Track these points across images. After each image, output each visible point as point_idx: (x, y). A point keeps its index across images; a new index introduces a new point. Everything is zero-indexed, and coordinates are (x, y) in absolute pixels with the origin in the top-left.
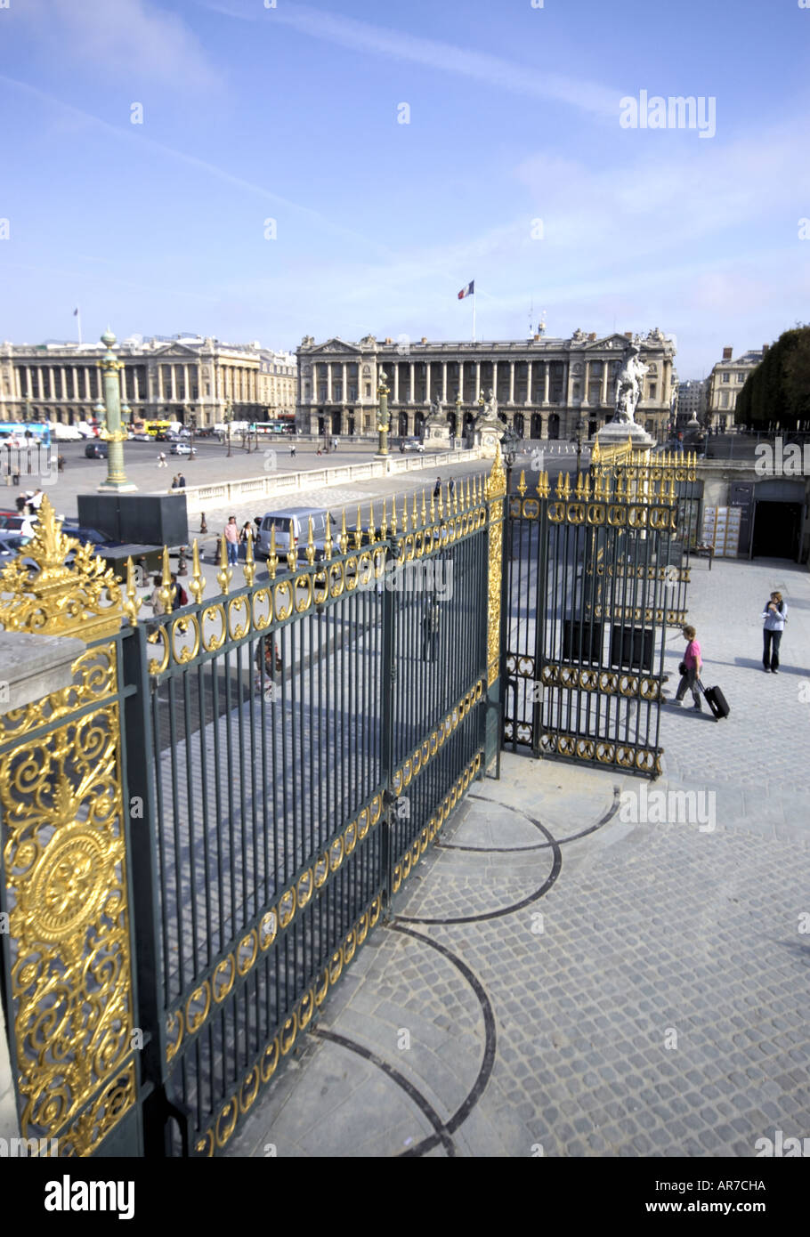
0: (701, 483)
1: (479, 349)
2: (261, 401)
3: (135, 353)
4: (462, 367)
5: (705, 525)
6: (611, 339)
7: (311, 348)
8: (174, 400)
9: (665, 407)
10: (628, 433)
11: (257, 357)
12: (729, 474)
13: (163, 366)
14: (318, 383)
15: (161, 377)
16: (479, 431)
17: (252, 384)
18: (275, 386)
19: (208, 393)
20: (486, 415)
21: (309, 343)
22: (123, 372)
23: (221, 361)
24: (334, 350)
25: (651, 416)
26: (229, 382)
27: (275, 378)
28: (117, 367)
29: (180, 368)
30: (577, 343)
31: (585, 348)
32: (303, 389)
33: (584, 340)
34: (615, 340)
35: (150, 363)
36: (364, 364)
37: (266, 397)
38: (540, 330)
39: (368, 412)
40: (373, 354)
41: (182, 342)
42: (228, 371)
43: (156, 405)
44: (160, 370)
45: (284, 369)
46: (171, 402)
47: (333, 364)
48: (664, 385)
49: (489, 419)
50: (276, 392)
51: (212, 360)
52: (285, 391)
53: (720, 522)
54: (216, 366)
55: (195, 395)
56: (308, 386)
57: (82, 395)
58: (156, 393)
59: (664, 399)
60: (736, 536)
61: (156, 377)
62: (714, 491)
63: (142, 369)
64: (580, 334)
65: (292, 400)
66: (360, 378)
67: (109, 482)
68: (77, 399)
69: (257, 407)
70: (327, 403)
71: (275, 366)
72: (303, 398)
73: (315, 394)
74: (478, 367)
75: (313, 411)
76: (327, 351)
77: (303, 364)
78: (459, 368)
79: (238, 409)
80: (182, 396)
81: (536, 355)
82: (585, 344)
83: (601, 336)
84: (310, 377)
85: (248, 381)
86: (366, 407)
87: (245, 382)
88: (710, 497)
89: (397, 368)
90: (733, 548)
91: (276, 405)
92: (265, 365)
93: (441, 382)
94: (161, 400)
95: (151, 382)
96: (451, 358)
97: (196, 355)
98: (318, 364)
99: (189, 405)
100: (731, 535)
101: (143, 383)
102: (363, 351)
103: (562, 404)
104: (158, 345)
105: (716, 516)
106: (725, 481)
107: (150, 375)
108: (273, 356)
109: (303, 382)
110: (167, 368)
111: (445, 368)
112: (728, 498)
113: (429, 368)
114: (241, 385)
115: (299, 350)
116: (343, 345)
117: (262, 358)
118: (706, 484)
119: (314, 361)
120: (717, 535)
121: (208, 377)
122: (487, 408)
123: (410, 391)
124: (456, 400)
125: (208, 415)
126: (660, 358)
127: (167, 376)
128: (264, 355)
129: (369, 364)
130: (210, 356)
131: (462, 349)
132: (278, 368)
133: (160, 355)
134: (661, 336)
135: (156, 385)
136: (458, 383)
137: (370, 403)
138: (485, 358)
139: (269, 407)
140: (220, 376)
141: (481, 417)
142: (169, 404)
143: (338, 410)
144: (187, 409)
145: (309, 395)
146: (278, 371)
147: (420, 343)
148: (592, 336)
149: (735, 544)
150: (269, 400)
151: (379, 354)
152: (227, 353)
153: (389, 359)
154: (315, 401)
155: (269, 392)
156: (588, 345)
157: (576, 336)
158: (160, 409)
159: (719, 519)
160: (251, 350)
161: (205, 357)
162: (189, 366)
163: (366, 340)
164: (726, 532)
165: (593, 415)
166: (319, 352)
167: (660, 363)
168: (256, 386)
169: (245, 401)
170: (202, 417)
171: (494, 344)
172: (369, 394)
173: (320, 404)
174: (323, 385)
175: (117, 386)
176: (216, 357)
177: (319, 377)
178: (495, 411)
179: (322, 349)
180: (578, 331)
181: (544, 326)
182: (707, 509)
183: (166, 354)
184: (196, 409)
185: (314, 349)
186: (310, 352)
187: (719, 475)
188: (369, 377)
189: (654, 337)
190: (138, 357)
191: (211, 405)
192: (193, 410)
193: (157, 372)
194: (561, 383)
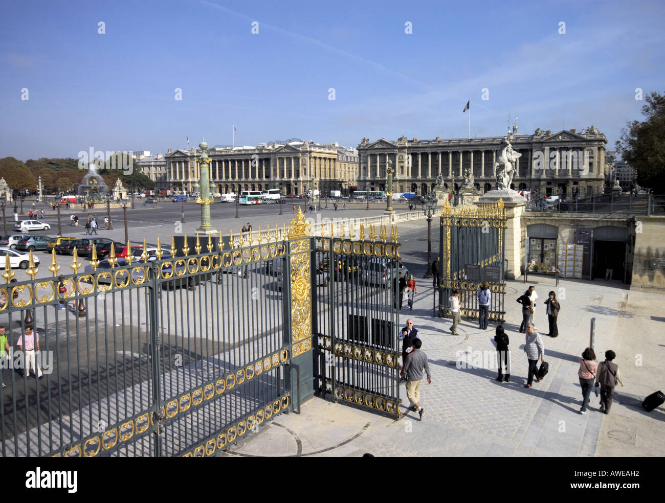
0: (556, 228)
1: (473, 143)
2: (338, 178)
3: (264, 151)
4: (461, 154)
5: (559, 257)
6: (561, 134)
7: (367, 145)
8: (285, 178)
9: (600, 177)
10: (499, 196)
11: (336, 152)
12: (574, 223)
13: (279, 158)
14: (371, 166)
15: (278, 165)
16: (461, 195)
17: (332, 167)
18: (347, 169)
19: (305, 174)
20: (467, 185)
21: (366, 142)
22: (211, 164)
23: (313, 155)
24: (381, 146)
25: (590, 183)
26: (318, 167)
27: (347, 164)
28: (208, 161)
29: (289, 159)
30: (538, 137)
31: (542, 140)
32: (362, 170)
33: (542, 135)
34: (564, 135)
35: (272, 157)
36: (399, 154)
37: (341, 176)
38: (514, 130)
39: (402, 184)
40: (405, 148)
41: (291, 144)
42: (318, 161)
43: (275, 182)
44: (278, 161)
45: (353, 158)
46: (284, 179)
47: (380, 155)
48: (599, 162)
49: (468, 187)
50: (347, 173)
51: (308, 154)
52: (353, 172)
53: (570, 255)
54: (310, 158)
55: (297, 175)
56: (365, 168)
57: (233, 177)
58: (275, 175)
59: (599, 172)
60: (580, 264)
61: (275, 165)
62: (565, 233)
63: (267, 160)
64: (539, 132)
65: (356, 177)
66: (397, 163)
67: (201, 229)
68: (230, 179)
69: (335, 182)
70: (376, 179)
71: (347, 157)
72: (362, 176)
73: (369, 174)
74: (472, 154)
75: (368, 183)
76: (376, 147)
77: (362, 155)
78: (460, 155)
79: (323, 183)
80: (290, 176)
81: (522, 146)
82: (543, 137)
83: (554, 132)
84: (366, 163)
85: (330, 166)
86: (401, 181)
87: (328, 167)
88: (562, 239)
89: (420, 156)
90: (579, 272)
91: (347, 180)
92: (340, 156)
93: (448, 164)
94: (278, 178)
95: (272, 168)
96: (454, 149)
97: (299, 152)
98: (371, 155)
99: (293, 181)
100: (577, 263)
101: (268, 169)
102: (399, 146)
103: (528, 177)
104: (277, 146)
105: (566, 251)
106: (573, 227)
107: (272, 164)
108: (346, 151)
109: (362, 166)
110: (282, 160)
111: (451, 155)
112: (575, 238)
113: (440, 156)
114: (325, 168)
115: (359, 147)
116: (386, 143)
117: (338, 152)
118: (560, 229)
119: (369, 153)
120: (568, 263)
121: (305, 165)
122: (467, 180)
123: (428, 170)
124: (458, 175)
125: (305, 187)
126: (595, 145)
127: (282, 164)
128: (340, 150)
129: (403, 154)
130: (307, 152)
131: (462, 143)
132: (349, 158)
133: (278, 152)
134: (596, 131)
135: (275, 170)
136: (459, 164)
137: (403, 178)
138: (476, 148)
139: (343, 182)
140: (312, 163)
141: (463, 186)
142: (282, 181)
143: (383, 183)
144: (293, 184)
145: (366, 174)
146: (349, 160)
147: (435, 141)
148: (548, 132)
149: (580, 269)
150: (343, 178)
151: (409, 148)
152: (317, 150)
153: (415, 151)
154: (369, 177)
155: (343, 173)
156: (545, 138)
157: (537, 133)
158: (277, 184)
159: (568, 252)
160: (332, 148)
161: (304, 153)
162: (294, 158)
163: (400, 139)
164: (574, 261)
165: (549, 183)
166: (372, 147)
167: (595, 149)
168: (334, 169)
169: (328, 178)
170: (301, 188)
171: (482, 140)
172: (402, 173)
173: (372, 179)
174: (374, 168)
175: (208, 172)
176: (310, 152)
177: (371, 163)
178: (472, 182)
179: (373, 146)
180: (538, 130)
181: (517, 127)
182: (560, 245)
183: (281, 151)
184: (298, 183)
185: (369, 146)
186: (366, 147)
187: (568, 224)
188: (403, 162)
189: (591, 131)
190: (265, 154)
191: (307, 181)
192: (296, 184)
193: (276, 161)
194: (527, 163)
